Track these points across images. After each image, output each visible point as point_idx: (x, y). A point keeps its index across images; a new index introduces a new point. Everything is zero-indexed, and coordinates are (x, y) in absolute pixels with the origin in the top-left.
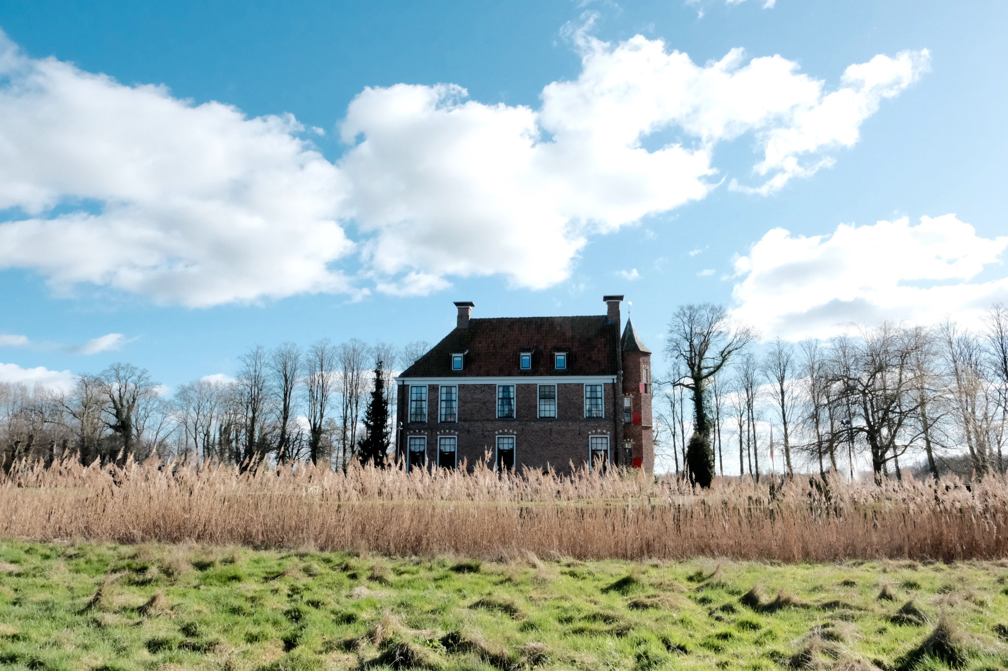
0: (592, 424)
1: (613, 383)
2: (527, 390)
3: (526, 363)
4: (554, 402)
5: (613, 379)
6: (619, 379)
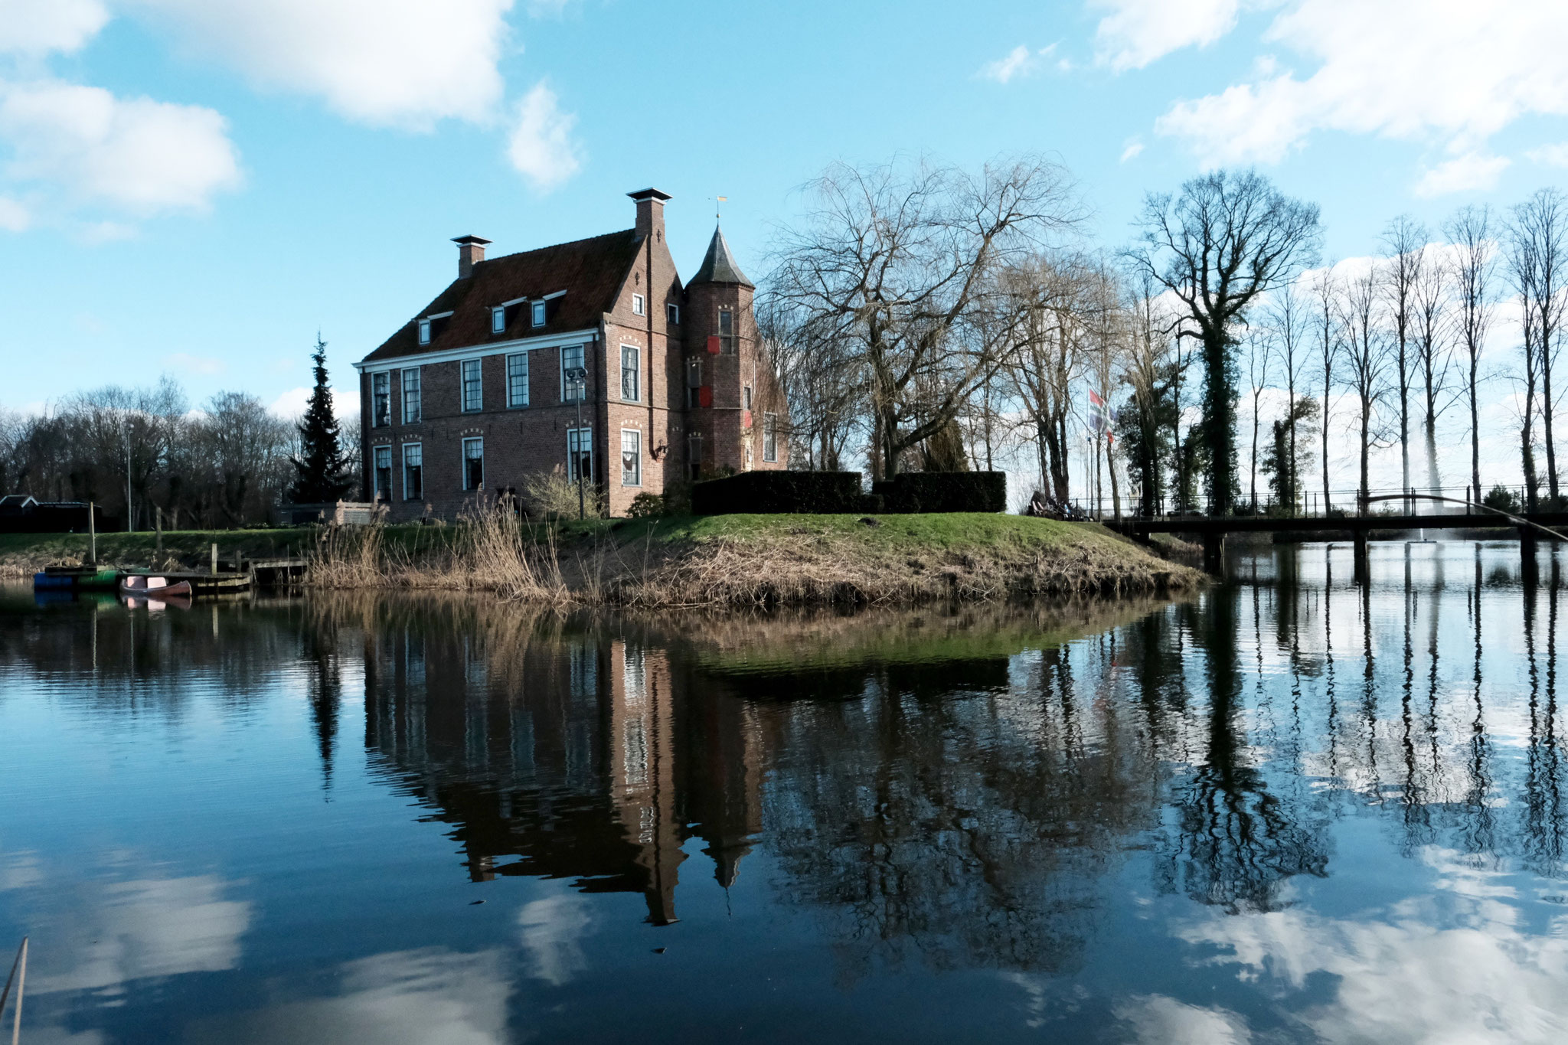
0: (570, 411)
1: (594, 342)
2: (494, 367)
3: (499, 323)
4: (526, 380)
5: (594, 335)
6: (602, 334)
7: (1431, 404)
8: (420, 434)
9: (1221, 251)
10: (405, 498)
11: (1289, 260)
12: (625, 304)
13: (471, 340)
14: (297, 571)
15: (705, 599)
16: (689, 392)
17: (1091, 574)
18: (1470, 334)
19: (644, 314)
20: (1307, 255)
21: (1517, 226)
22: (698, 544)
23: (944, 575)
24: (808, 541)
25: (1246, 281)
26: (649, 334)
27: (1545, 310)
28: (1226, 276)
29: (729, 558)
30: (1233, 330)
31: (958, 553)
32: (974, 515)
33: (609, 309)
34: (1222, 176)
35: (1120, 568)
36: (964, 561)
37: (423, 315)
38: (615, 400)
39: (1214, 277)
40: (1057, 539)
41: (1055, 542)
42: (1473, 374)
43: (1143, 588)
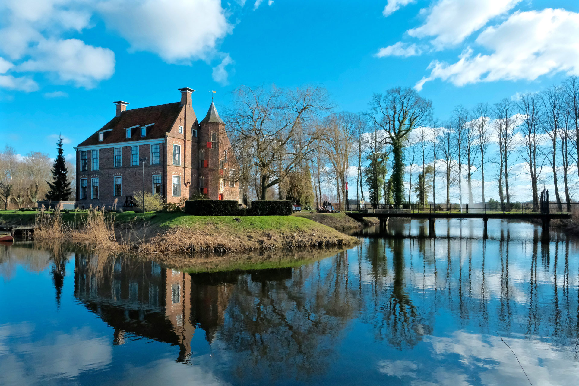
0: (154, 168)
1: (163, 143)
2: (126, 150)
3: (129, 135)
4: (138, 156)
5: (163, 141)
6: (166, 140)
7: (469, 170)
8: (98, 175)
9: (399, 114)
10: (92, 198)
11: (423, 118)
12: (175, 129)
13: (118, 140)
14: (31, 230)
15: (168, 250)
16: (200, 161)
17: (314, 240)
18: (481, 147)
19: (183, 133)
20: (428, 117)
21: (496, 111)
22: (170, 228)
23: (259, 241)
24: (212, 227)
25: (407, 125)
26: (185, 141)
27: (505, 140)
28: (401, 123)
29: (180, 234)
30: (403, 142)
31: (267, 232)
32: (278, 217)
33: (169, 131)
34: (400, 88)
35: (325, 238)
36: (269, 236)
37: (100, 130)
38: (170, 165)
39: (397, 123)
40: (305, 227)
41: (304, 228)
42: (482, 161)
43: (333, 245)
